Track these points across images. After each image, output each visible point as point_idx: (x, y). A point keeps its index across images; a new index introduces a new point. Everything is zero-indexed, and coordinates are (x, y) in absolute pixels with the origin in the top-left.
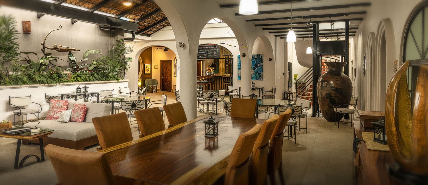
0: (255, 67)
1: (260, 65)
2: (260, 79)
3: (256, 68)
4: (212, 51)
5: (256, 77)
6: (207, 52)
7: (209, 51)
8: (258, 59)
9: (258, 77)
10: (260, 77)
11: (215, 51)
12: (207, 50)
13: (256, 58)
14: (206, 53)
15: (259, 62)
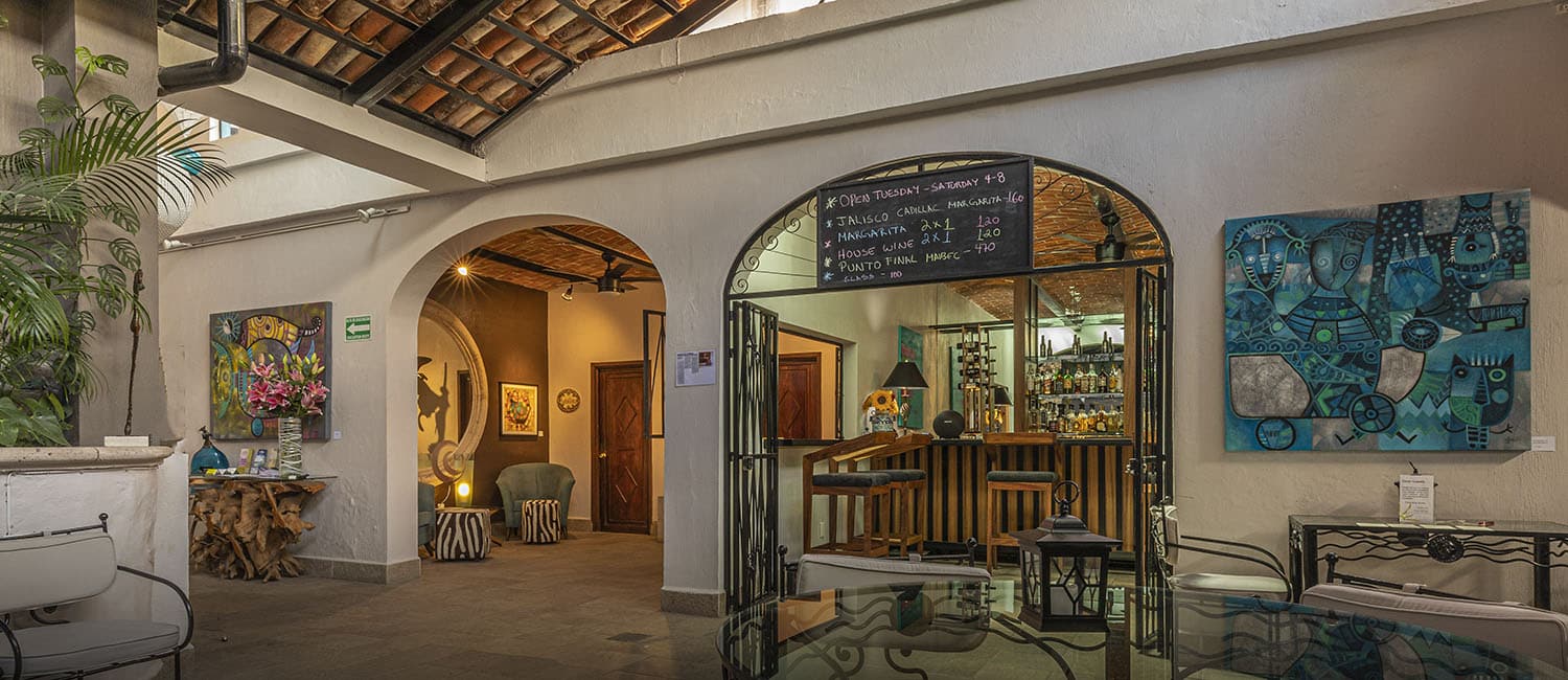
0: (1424, 323)
1: (1497, 300)
2: (1495, 439)
3: (1449, 334)
4: (957, 216)
5: (1452, 426)
6: (914, 224)
7: (931, 217)
8: (1471, 237)
9: (1476, 422)
10: (1495, 414)
11: (986, 211)
12: (916, 211)
13: (1448, 226)
14: (903, 238)
15: (1483, 268)
